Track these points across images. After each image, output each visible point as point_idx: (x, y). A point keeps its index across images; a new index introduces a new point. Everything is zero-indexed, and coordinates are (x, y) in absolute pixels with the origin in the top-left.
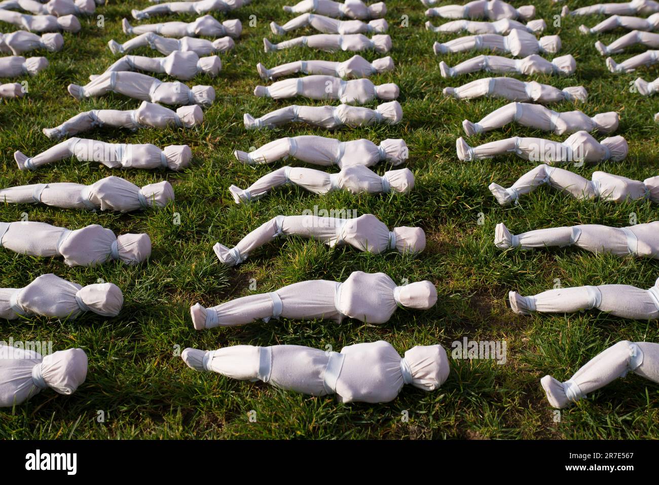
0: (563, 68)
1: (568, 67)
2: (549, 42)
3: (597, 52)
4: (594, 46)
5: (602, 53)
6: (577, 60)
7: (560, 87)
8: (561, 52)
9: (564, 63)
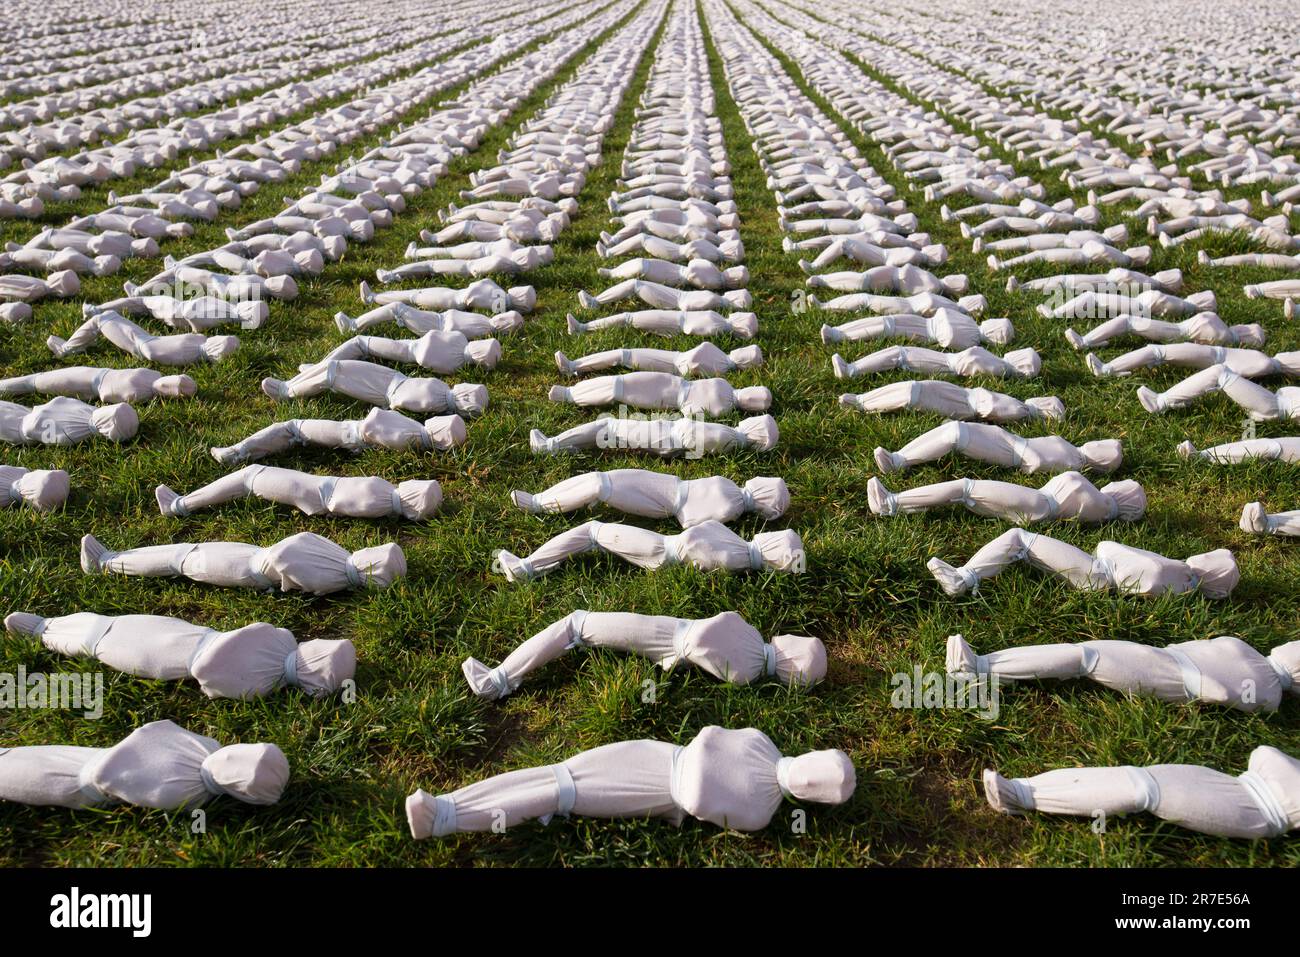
0: (1021, 367)
1: (1029, 366)
2: (996, 328)
3: (1068, 345)
4: (1063, 335)
5: (1076, 347)
6: (1040, 354)
7: (1020, 397)
8: (1014, 343)
9: (1023, 360)
